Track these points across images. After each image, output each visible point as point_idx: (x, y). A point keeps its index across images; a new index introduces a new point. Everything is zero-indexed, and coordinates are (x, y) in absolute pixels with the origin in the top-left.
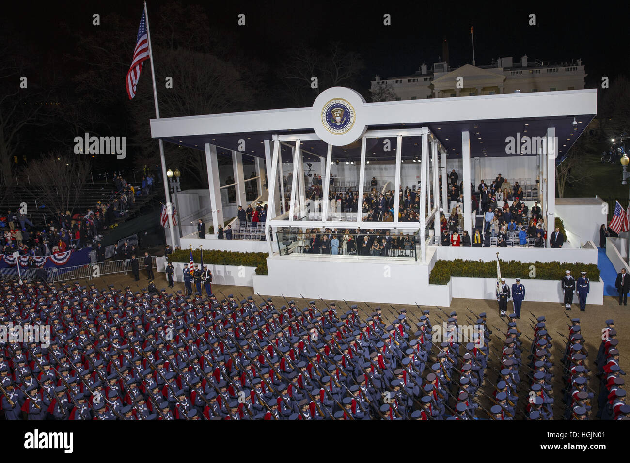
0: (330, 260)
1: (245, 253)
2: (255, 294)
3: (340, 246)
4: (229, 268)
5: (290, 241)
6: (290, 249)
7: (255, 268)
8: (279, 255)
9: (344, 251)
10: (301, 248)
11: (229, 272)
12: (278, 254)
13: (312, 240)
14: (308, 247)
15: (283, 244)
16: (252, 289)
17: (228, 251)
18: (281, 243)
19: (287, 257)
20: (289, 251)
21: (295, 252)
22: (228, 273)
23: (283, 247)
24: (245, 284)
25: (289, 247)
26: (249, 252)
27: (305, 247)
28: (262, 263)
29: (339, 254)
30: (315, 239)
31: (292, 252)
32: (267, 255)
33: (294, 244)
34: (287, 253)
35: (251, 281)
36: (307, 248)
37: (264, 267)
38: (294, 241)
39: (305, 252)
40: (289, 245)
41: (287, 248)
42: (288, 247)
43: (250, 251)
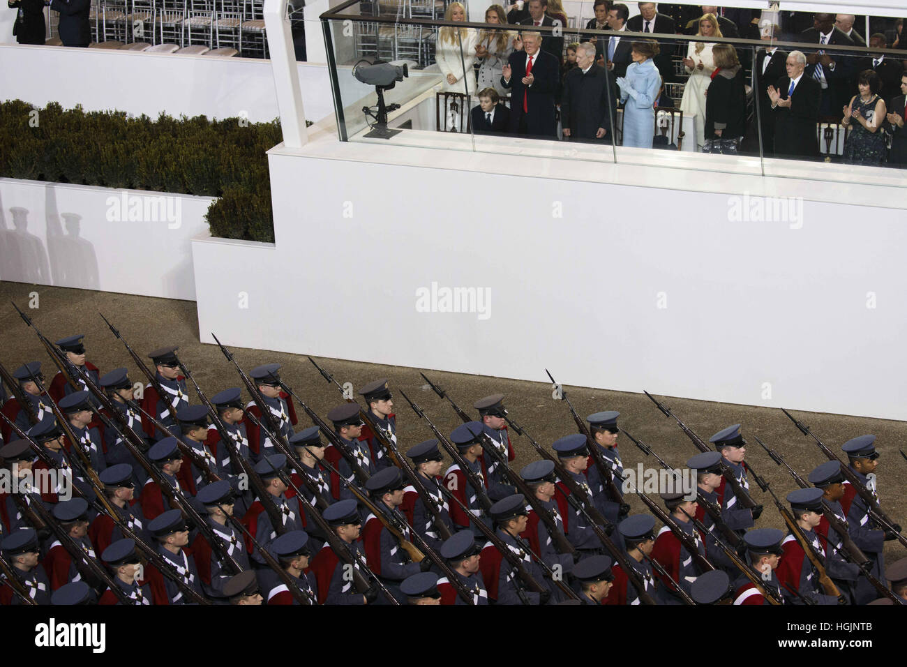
0: (613, 174)
1: (154, 118)
2: (206, 338)
3: (668, 100)
4: (71, 197)
5: (398, 63)
6: (394, 107)
7: (205, 203)
8: (334, 137)
9: (688, 127)
10: (455, 100)
11: (73, 220)
12: (329, 130)
13: (517, 59)
14: (495, 97)
15: (361, 77)
16: (187, 310)
17: (67, 106)
18: (346, 73)
19: (380, 146)
20: (391, 116)
21: (422, 126)
22: (63, 222)
23: (359, 93)
24: (155, 286)
25: (390, 97)
26: (176, 116)
27: (476, 101)
28: (245, 175)
29: (660, 142)
30: (532, 58)
31: (408, 125)
32: (273, 134)
33: (421, 81)
34: (381, 129)
35: (186, 273)
36: (486, 103)
37: (256, 201)
38: (421, 66)
39: (478, 124)
40: (392, 86)
41: (381, 102)
42: (386, 94)
43: (181, 109)
